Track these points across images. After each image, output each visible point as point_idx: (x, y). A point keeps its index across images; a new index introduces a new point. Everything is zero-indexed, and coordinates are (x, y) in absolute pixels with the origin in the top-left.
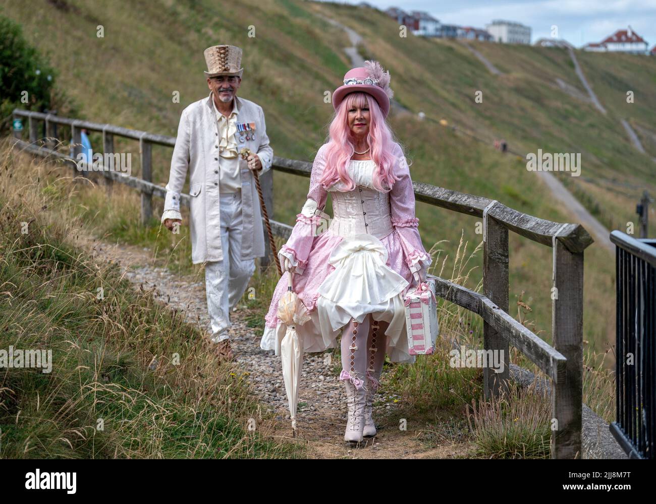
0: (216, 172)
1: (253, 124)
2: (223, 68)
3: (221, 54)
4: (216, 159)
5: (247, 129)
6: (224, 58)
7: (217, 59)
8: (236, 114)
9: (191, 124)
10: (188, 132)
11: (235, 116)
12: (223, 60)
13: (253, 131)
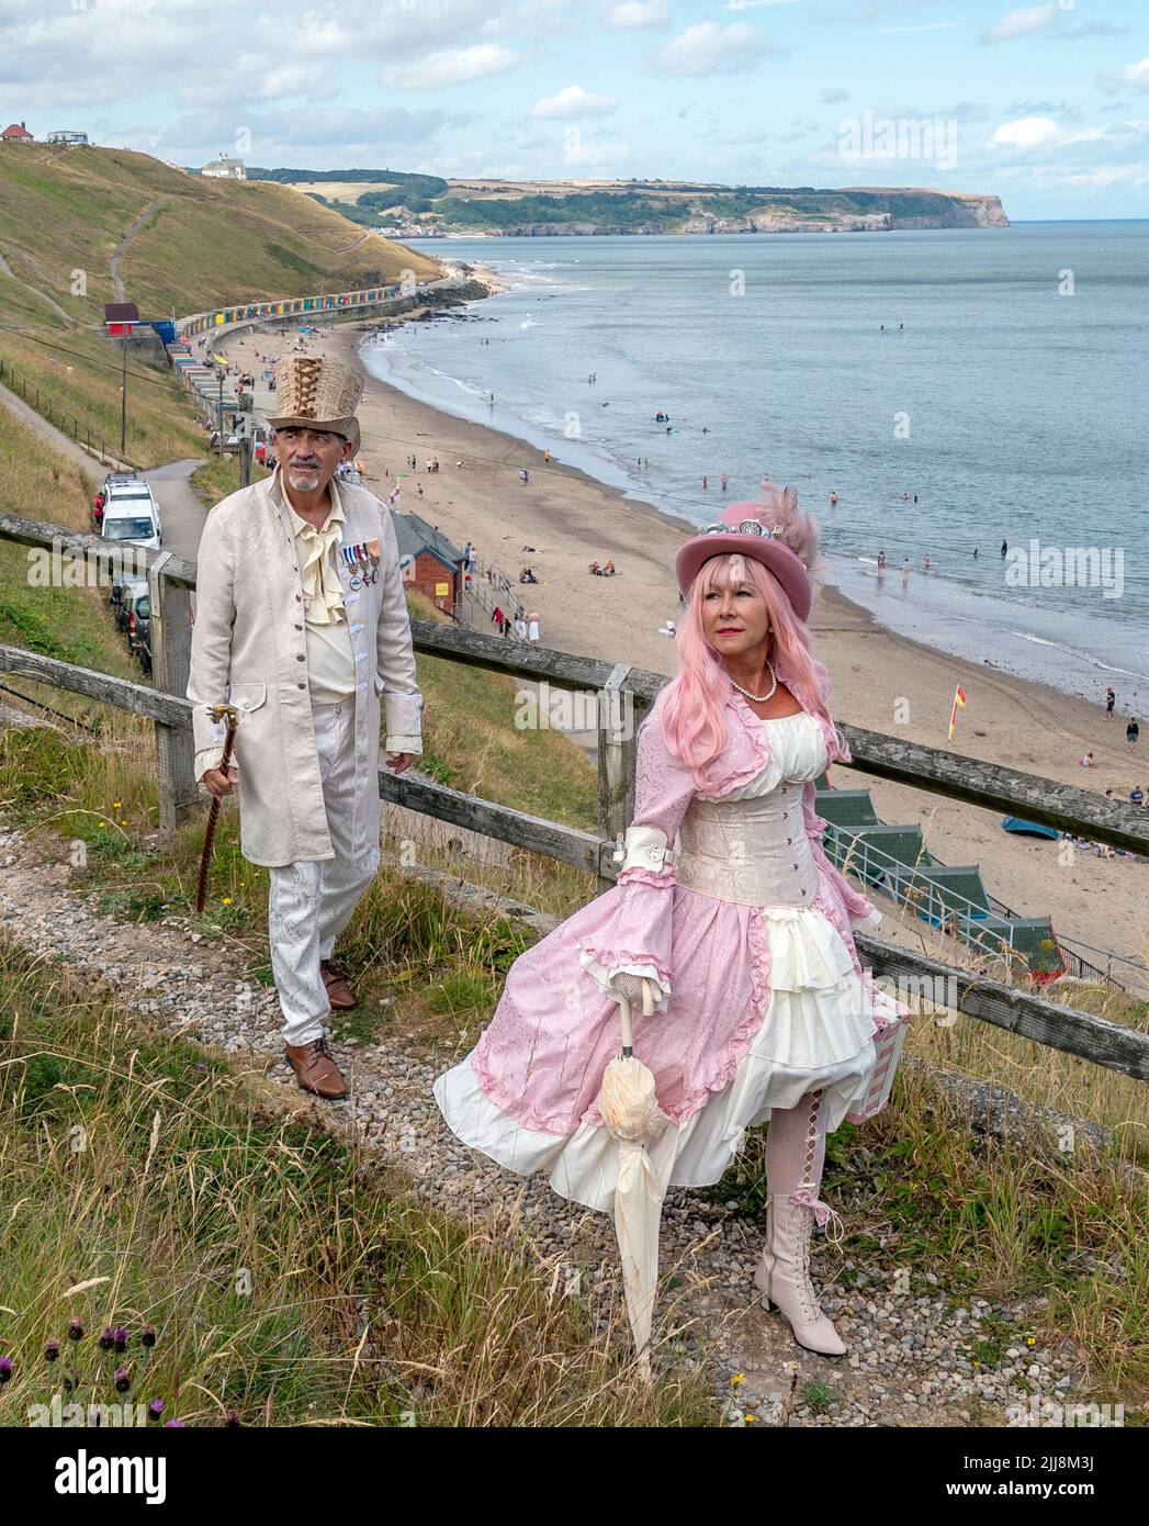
0: (301, 658)
1: (374, 544)
2: (302, 408)
3: (303, 374)
4: (299, 628)
5: (363, 555)
6: (308, 386)
7: (293, 386)
8: (340, 522)
9: (237, 545)
10: (230, 563)
11: (337, 527)
12: (305, 390)
13: (376, 561)
